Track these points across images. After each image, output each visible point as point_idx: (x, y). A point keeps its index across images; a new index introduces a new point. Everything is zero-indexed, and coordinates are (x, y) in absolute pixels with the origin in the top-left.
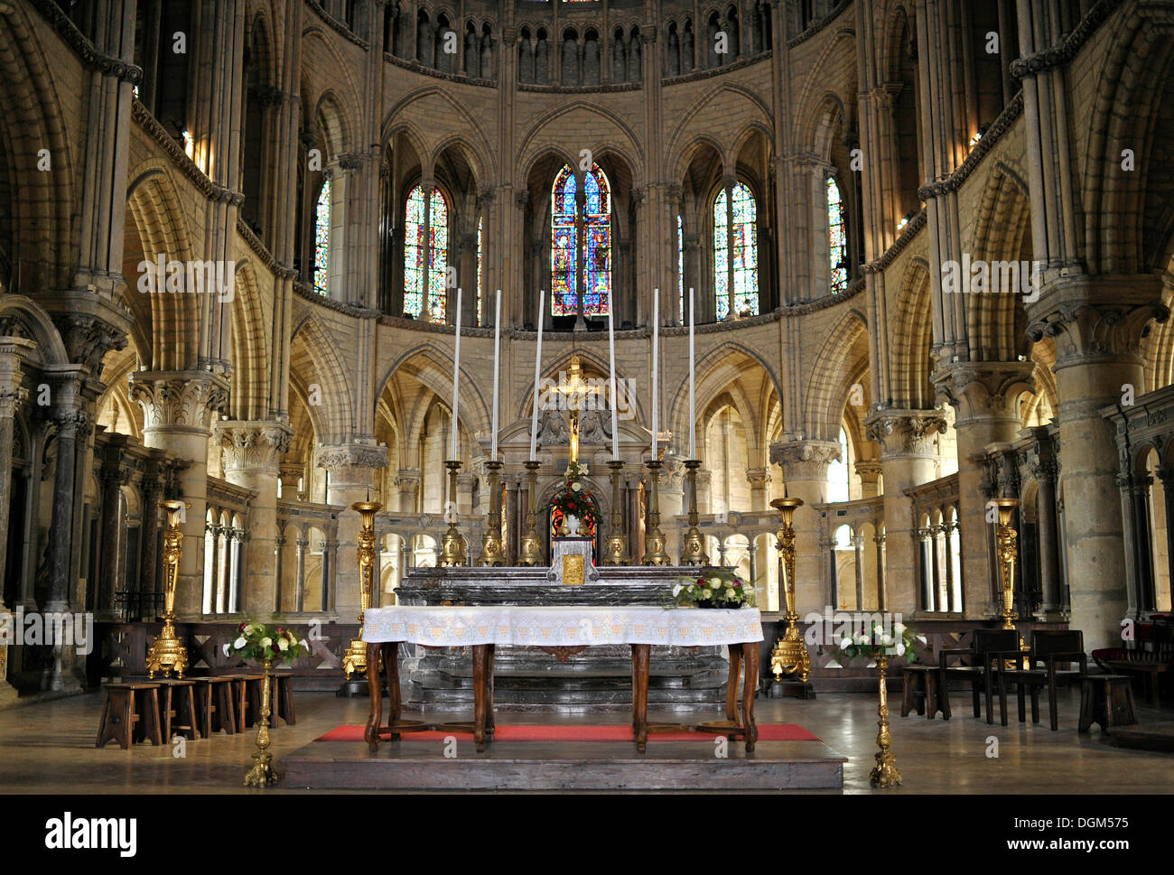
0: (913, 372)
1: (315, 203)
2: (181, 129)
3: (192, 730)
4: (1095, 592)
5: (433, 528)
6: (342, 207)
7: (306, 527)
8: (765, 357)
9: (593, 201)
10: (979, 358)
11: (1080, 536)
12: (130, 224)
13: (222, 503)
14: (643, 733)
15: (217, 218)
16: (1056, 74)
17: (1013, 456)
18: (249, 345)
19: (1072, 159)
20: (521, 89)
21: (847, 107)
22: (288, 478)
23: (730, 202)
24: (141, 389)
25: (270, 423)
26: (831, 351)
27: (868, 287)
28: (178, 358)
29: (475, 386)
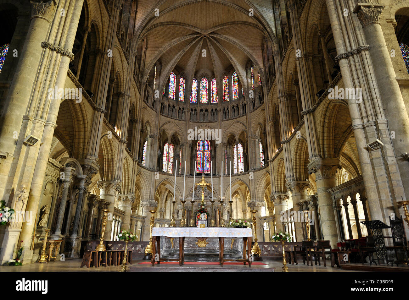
0: (281, 185)
1: (143, 146)
2: (114, 126)
3: (106, 264)
4: (330, 235)
5: (168, 222)
6: (149, 147)
7: (137, 221)
8: (246, 182)
9: (206, 147)
10: (297, 180)
11: (325, 221)
12: (101, 146)
13: (117, 214)
14: (222, 261)
15: (121, 146)
16: (311, 114)
17: (306, 203)
18: (127, 176)
19: (316, 133)
20: (191, 122)
21: (263, 126)
22: (133, 210)
23: (237, 148)
24: (100, 185)
25: (130, 195)
26: (261, 180)
27: (270, 165)
28: (110, 178)
29: (179, 189)
